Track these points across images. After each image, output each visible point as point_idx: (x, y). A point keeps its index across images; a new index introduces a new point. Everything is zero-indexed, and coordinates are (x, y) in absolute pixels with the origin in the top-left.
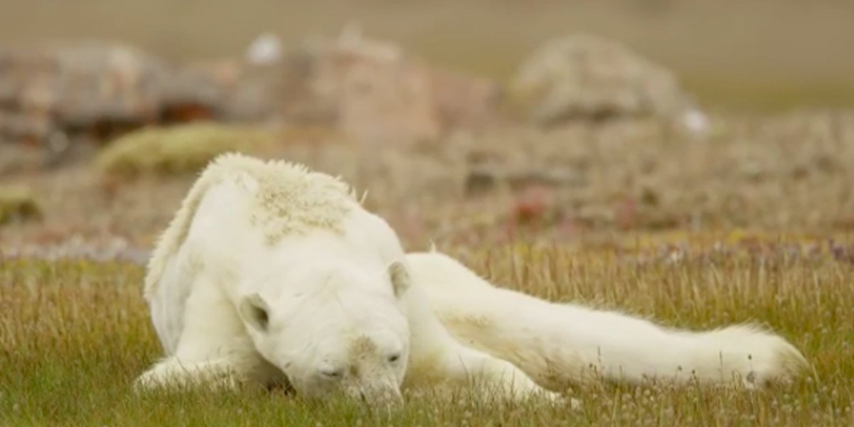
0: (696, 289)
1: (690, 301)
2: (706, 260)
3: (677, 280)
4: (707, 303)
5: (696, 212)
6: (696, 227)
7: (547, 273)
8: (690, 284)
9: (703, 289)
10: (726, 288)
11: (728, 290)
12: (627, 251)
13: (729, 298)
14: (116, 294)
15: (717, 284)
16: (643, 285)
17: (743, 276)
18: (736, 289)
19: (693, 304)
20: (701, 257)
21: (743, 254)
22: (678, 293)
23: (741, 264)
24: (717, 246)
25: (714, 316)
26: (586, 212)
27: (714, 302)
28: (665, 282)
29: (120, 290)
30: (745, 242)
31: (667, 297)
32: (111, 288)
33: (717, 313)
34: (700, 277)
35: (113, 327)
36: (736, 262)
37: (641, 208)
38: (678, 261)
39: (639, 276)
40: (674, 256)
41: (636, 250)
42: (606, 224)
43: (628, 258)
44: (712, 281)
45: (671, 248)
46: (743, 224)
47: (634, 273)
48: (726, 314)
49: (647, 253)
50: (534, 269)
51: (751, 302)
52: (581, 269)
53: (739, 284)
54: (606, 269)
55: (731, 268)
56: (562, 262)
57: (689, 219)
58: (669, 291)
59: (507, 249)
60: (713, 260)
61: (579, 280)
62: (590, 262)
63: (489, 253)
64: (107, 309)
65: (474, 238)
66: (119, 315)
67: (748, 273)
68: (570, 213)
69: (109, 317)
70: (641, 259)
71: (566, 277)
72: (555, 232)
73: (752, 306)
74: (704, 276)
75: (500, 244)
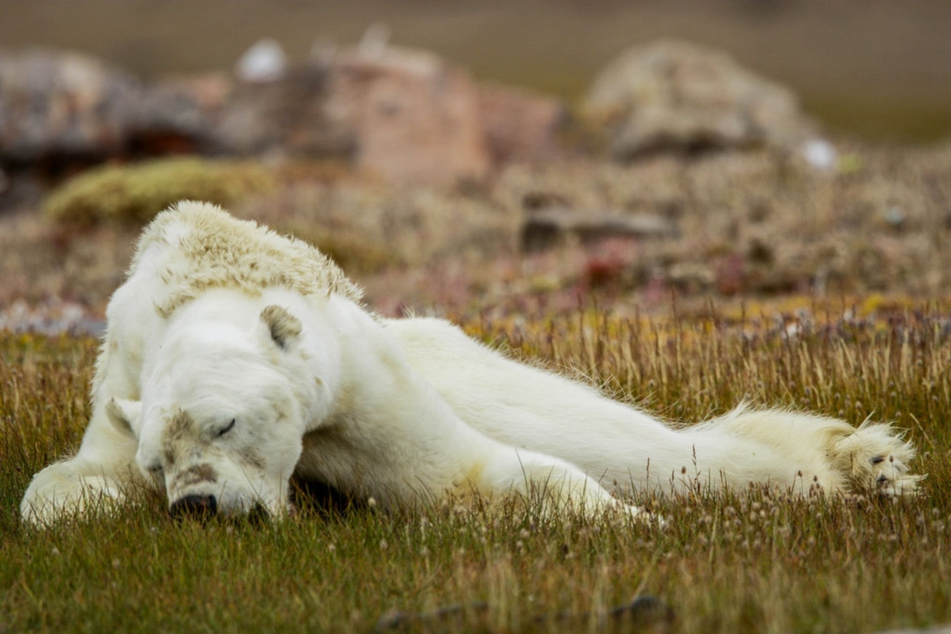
0: (820, 372)
1: (812, 386)
2: (834, 334)
3: (795, 358)
4: (834, 390)
5: (821, 273)
6: (820, 289)
7: (627, 351)
8: (813, 365)
9: (830, 371)
10: (858, 370)
11: (861, 373)
12: (731, 322)
13: (863, 382)
14: (70, 379)
15: (847, 364)
16: (751, 366)
17: (881, 354)
18: (872, 371)
19: (817, 392)
20: (828, 329)
21: (881, 326)
22: (796, 377)
23: (878, 338)
24: (848, 315)
25: (843, 406)
26: (677, 272)
27: (843, 387)
28: (780, 362)
29: (75, 372)
30: (882, 310)
31: (782, 382)
32: (63, 370)
33: (848, 403)
34: (825, 356)
35: (66, 420)
36: (872, 336)
37: (748, 267)
38: (797, 334)
39: (746, 355)
40: (792, 329)
41: (743, 321)
42: (704, 287)
43: (731, 331)
44: (841, 362)
45: (788, 319)
46: (882, 287)
47: (739, 349)
48: (858, 404)
49: (757, 325)
50: (611, 345)
51: (892, 388)
52: (671, 345)
53: (875, 365)
54: (704, 347)
55: (865, 345)
56: (646, 335)
57: (812, 281)
58: (784, 373)
59: (576, 319)
60: (841, 333)
61: (669, 361)
62: (683, 335)
63: (552, 326)
64: (57, 396)
65: (532, 305)
66: (73, 404)
67: (887, 352)
68: (657, 273)
69: (62, 408)
70: (749, 333)
71: (652, 356)
72: (637, 298)
73: (894, 394)
74: (830, 354)
75: (566, 313)
